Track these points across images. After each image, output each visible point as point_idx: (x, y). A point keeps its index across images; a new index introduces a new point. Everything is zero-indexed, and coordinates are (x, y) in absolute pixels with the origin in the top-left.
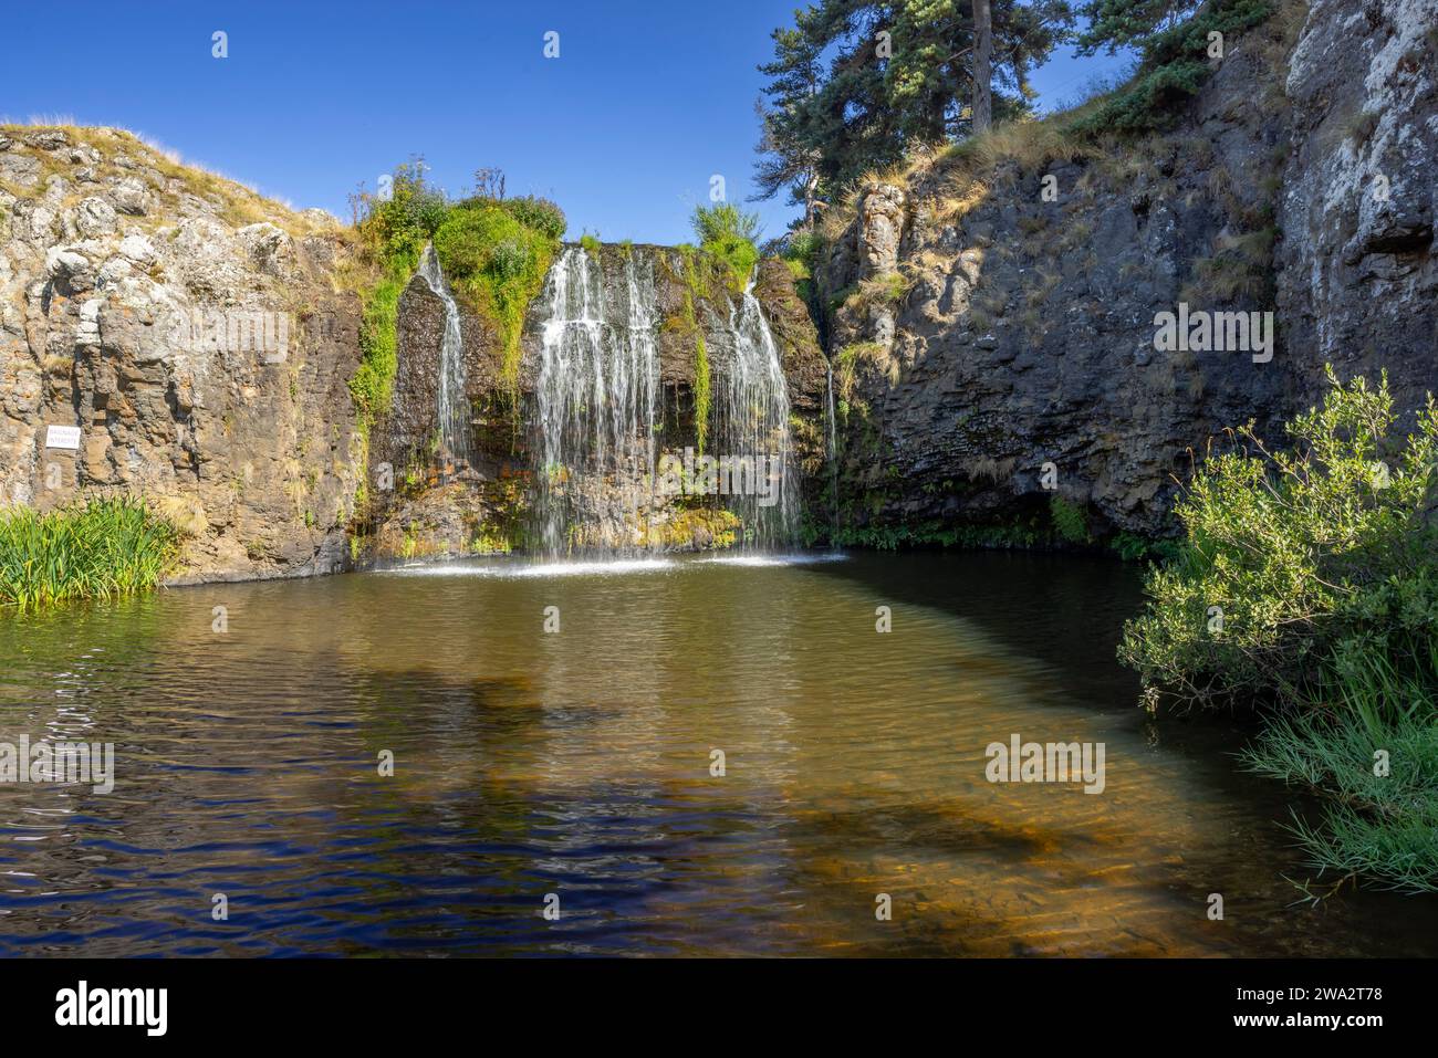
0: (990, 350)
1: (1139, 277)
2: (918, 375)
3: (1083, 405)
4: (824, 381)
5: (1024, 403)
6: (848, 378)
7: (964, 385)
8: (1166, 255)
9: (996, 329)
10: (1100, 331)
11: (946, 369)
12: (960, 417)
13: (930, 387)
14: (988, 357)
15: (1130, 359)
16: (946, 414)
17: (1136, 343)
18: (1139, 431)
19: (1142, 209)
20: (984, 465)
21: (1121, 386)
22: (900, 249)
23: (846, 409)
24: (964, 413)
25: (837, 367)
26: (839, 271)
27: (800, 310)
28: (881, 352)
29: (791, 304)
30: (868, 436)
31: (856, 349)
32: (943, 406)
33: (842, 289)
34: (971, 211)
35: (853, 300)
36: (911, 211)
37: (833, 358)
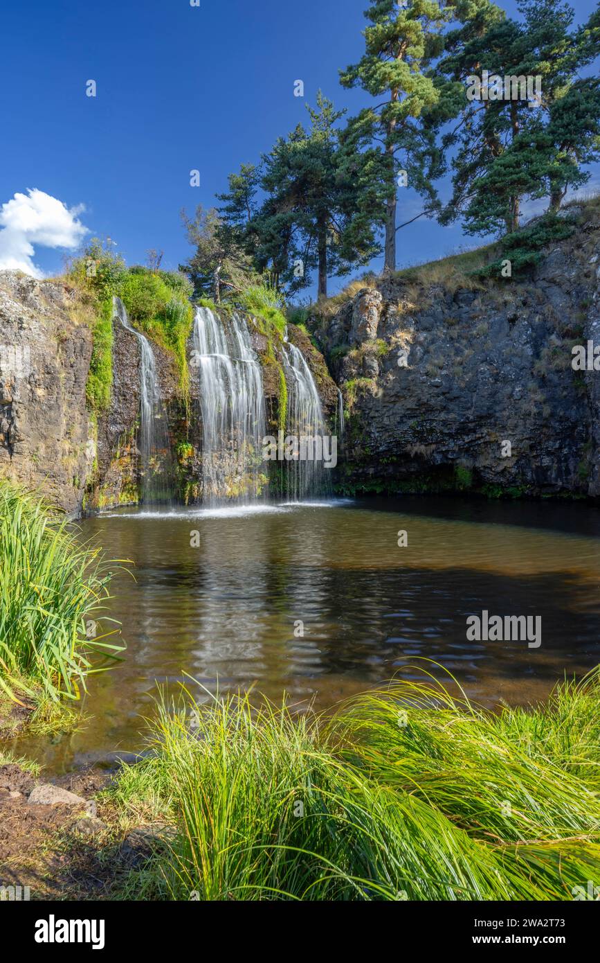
0: (437, 387)
1: (514, 355)
2: (392, 397)
3: (485, 418)
4: (337, 398)
5: (452, 416)
6: (352, 399)
7: (420, 404)
8: (528, 345)
9: (441, 376)
10: (496, 380)
11: (411, 396)
12: (412, 422)
13: (398, 405)
14: (436, 391)
15: (511, 396)
16: (405, 420)
17: (514, 388)
18: (510, 432)
19: (513, 321)
20: (420, 448)
21: (504, 409)
22: (379, 326)
23: (348, 415)
24: (415, 420)
25: (344, 391)
26: (337, 334)
27: (321, 356)
28: (372, 384)
29: (315, 352)
30: (356, 431)
31: (356, 381)
32: (405, 416)
33: (338, 345)
34: (421, 310)
35: (353, 353)
36: (387, 306)
37: (342, 386)
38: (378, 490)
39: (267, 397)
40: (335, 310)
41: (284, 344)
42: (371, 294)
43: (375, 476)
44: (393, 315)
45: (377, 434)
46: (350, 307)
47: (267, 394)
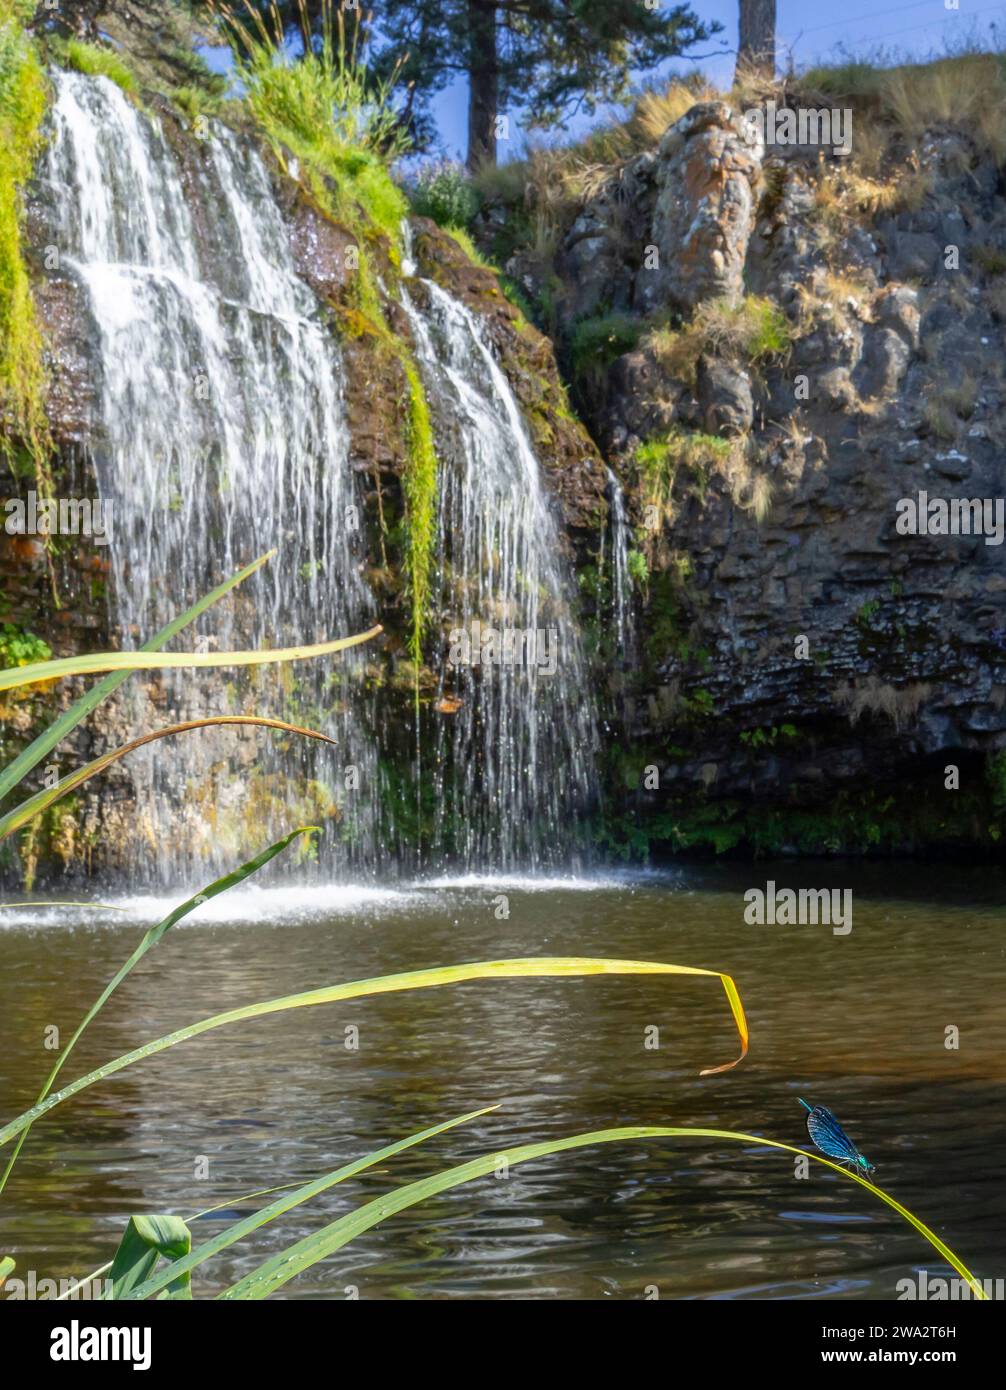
0: (956, 478)
4: (603, 504)
6: (656, 513)
11: (863, 508)
12: (860, 602)
13: (818, 541)
16: (837, 594)
20: (877, 695)
22: (751, 254)
23: (643, 569)
24: (872, 594)
25: (631, 479)
26: (599, 272)
27: (543, 343)
28: (732, 458)
29: (521, 325)
30: (666, 627)
31: (677, 444)
32: (838, 579)
33: (599, 313)
34: (900, 207)
35: (662, 341)
36: (779, 181)
37: (623, 459)
38: (722, 842)
39: (361, 466)
40: (588, 183)
41: (406, 281)
42: (725, 126)
43: (719, 794)
44: (807, 218)
45: (739, 643)
46: (648, 180)
47: (362, 455)
